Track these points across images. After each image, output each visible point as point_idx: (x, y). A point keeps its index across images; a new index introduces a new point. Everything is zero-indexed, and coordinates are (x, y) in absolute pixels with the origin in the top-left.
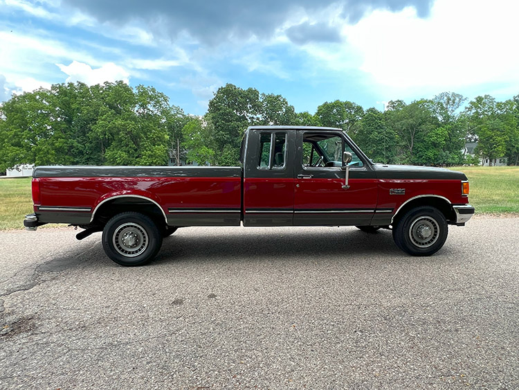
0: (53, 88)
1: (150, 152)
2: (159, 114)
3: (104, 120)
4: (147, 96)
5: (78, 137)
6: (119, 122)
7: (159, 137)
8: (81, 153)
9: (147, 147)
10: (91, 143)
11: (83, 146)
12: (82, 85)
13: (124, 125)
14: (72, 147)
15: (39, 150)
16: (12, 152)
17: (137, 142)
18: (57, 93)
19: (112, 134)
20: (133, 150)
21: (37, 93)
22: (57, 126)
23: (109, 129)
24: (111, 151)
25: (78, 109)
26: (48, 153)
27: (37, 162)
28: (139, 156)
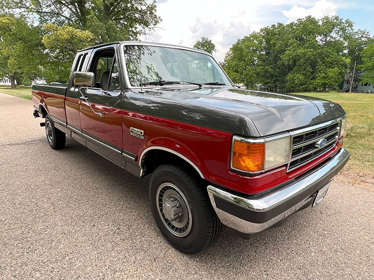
0: (262, 30)
1: (323, 75)
2: (342, 39)
3: (290, 50)
4: (330, 25)
5: (272, 65)
6: (301, 51)
7: (335, 61)
8: (272, 76)
9: (322, 70)
10: (279, 68)
11: (274, 71)
12: (280, 25)
13: (304, 53)
14: (267, 72)
15: (247, 74)
16: (232, 76)
17: (315, 66)
18: (264, 33)
19: (295, 61)
20: (309, 73)
21: (252, 36)
22: (260, 57)
23: (293, 57)
24: (292, 74)
25: (274, 43)
26: (252, 76)
27: (245, 82)
28: (314, 78)
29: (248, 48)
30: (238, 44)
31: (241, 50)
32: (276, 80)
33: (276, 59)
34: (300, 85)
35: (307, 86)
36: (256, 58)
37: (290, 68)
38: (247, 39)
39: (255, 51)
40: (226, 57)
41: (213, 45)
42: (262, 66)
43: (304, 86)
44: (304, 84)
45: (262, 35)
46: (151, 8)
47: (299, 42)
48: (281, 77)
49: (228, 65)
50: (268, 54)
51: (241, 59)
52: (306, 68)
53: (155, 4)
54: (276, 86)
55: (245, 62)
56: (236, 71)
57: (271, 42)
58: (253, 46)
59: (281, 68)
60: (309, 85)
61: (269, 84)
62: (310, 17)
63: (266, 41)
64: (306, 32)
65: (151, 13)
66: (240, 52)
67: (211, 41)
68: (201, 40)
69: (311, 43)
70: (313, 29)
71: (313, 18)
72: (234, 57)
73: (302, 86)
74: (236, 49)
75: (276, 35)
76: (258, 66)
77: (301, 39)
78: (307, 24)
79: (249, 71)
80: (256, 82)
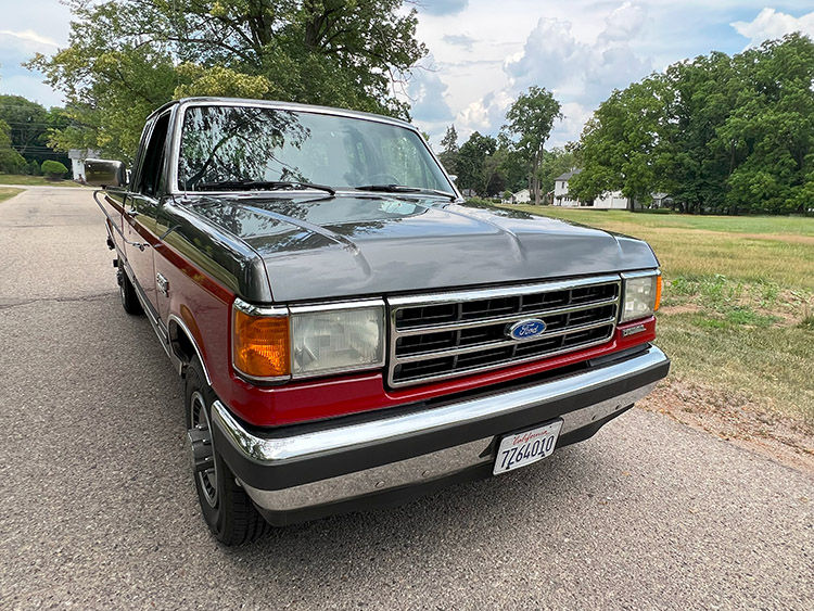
0: (671, 70)
3: (740, 115)
5: (693, 149)
6: (766, 117)
8: (692, 174)
10: (712, 158)
11: (698, 164)
12: (719, 56)
13: (775, 122)
14: (680, 165)
15: (632, 171)
16: (596, 173)
17: (804, 154)
18: (677, 76)
19: (750, 142)
20: (788, 170)
21: (648, 82)
22: (665, 132)
23: (746, 132)
24: (743, 172)
25: (702, 99)
26: (643, 175)
27: (625, 188)
28: (799, 183)
29: (637, 109)
30: (614, 100)
31: (619, 114)
32: (700, 185)
33: (706, 134)
34: (764, 197)
35: (779, 200)
36: (656, 134)
37: (738, 158)
38: (635, 90)
39: (653, 117)
40: (586, 131)
41: (557, 103)
42: (670, 152)
43: (772, 200)
44: (772, 196)
45: (671, 81)
46: (408, 26)
47: (763, 95)
48: (715, 178)
49: (589, 149)
50: (685, 123)
51: (618, 135)
52: (778, 159)
53: (416, 16)
54: (701, 199)
55: (628, 141)
56: (607, 163)
57: (694, 97)
58: (649, 105)
59: (717, 156)
60: (785, 198)
61: (684, 195)
62: (796, 35)
63: (682, 95)
64: (785, 71)
65: (406, 37)
66: (617, 119)
67: (551, 95)
68: (528, 94)
69: (796, 99)
70: (803, 65)
71: (804, 38)
72: (603, 132)
73: (768, 199)
74: (608, 112)
75: (708, 79)
76: (660, 151)
77: (772, 89)
78: (789, 53)
79: (638, 162)
80: (652, 188)
